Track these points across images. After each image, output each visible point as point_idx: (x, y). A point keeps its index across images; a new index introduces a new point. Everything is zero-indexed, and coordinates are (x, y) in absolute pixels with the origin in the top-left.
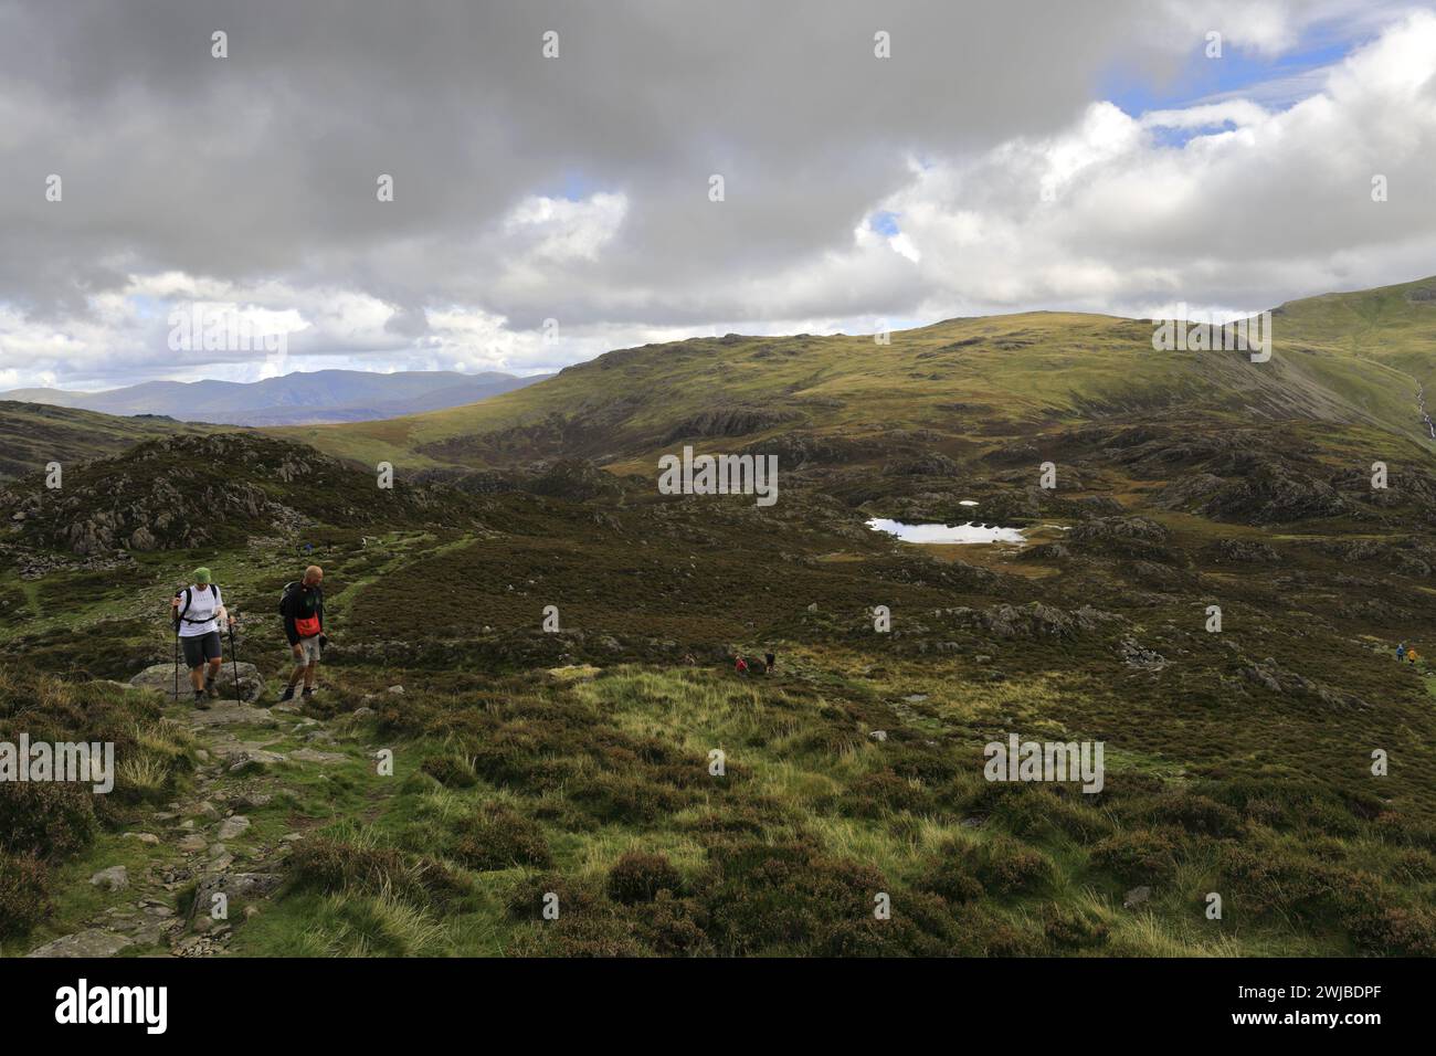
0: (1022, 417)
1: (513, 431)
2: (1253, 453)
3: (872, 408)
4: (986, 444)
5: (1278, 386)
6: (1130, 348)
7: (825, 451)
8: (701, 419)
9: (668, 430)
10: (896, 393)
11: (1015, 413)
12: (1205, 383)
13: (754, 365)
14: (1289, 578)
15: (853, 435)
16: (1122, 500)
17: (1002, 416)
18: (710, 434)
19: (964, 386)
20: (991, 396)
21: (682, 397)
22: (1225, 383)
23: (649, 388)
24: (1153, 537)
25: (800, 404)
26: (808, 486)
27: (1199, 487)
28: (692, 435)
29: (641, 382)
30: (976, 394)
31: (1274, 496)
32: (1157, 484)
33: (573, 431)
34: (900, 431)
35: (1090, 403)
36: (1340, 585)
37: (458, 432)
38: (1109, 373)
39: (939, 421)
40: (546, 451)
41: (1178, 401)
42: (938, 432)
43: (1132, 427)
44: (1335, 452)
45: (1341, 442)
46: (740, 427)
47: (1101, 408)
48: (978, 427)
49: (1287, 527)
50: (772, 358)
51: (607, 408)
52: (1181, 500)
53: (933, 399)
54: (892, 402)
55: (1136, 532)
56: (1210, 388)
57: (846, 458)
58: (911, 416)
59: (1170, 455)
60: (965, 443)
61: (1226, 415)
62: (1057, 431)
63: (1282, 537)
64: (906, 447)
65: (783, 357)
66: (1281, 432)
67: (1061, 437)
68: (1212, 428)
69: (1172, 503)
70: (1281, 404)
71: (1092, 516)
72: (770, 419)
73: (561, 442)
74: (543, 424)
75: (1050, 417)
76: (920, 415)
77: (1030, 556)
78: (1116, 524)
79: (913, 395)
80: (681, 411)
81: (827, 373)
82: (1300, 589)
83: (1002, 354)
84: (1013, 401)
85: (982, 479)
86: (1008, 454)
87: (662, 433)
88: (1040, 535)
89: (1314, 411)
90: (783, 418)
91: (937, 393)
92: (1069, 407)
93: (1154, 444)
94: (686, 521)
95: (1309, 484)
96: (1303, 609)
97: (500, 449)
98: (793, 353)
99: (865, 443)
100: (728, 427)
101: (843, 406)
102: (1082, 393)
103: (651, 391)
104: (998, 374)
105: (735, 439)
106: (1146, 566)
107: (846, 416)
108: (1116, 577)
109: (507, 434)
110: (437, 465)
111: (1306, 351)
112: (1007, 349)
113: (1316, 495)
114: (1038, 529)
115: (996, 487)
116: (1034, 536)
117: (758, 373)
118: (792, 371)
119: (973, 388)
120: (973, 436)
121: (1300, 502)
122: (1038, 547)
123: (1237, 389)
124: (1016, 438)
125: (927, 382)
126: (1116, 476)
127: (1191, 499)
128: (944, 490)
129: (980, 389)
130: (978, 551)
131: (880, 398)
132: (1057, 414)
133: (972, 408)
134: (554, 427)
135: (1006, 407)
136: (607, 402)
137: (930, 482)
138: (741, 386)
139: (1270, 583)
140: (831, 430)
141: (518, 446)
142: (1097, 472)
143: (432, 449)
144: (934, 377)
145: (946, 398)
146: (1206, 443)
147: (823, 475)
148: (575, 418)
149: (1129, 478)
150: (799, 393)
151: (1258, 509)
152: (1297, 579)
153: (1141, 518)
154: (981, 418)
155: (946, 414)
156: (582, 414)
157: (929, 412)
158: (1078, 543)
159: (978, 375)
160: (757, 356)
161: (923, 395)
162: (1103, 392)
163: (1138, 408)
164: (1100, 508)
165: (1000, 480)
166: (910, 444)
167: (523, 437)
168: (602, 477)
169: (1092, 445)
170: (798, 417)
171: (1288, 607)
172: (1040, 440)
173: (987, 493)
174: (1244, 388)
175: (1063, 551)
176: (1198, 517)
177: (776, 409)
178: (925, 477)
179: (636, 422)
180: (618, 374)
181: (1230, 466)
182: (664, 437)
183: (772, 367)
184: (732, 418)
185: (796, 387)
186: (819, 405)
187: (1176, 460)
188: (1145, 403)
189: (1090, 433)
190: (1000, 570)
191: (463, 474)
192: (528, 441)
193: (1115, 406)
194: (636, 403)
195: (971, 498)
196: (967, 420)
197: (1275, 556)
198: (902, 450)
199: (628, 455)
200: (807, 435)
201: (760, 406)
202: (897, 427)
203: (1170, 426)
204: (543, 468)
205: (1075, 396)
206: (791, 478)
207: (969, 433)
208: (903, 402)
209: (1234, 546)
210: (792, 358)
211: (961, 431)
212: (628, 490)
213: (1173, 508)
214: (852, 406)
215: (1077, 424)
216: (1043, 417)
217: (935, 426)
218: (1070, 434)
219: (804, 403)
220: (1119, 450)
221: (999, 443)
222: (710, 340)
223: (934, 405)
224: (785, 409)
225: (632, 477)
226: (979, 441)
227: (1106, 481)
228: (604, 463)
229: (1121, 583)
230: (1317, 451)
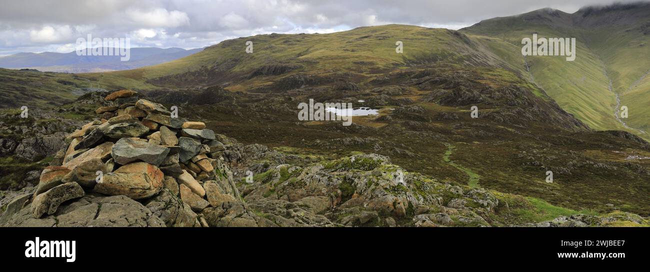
0: (385, 66)
1: (186, 73)
2: (460, 80)
3: (329, 63)
4: (371, 77)
5: (476, 53)
6: (425, 39)
7: (312, 80)
8: (263, 68)
9: (250, 72)
10: (338, 57)
11: (381, 65)
12: (450, 52)
13: (283, 46)
14: (459, 125)
15: (322, 74)
16: (413, 98)
17: (377, 66)
18: (267, 74)
19: (363, 54)
20: (373, 58)
21: (255, 59)
22: (457, 52)
23: (241, 55)
24: (419, 112)
25: (301, 62)
26: (305, 94)
27: (438, 94)
28: (260, 75)
29: (238, 53)
30: (368, 57)
31: (461, 97)
32: (427, 92)
33: (212, 73)
34: (340, 73)
35: (409, 60)
36: (474, 126)
37: (163, 74)
38: (416, 48)
39: (354, 68)
40: (201, 81)
41: (441, 60)
42: (353, 72)
43: (423, 70)
44: (489, 79)
45: (492, 75)
46: (278, 71)
47: (413, 62)
48: (368, 70)
49: (464, 107)
50: (290, 43)
51: (225, 64)
52: (432, 98)
53: (352, 60)
54: (336, 61)
55: (414, 111)
56: (452, 55)
57: (319, 83)
58: (343, 66)
59: (433, 82)
60: (363, 77)
61: (456, 65)
62: (397, 71)
63: (462, 111)
64: (341, 78)
65: (294, 43)
66: (473, 72)
67: (398, 74)
68: (450, 70)
69: (429, 99)
70: (477, 60)
71: (402, 105)
72: (290, 68)
73: (206, 78)
74: (199, 70)
75: (395, 66)
76: (347, 66)
77: (380, 119)
78: (409, 108)
79: (344, 58)
80: (255, 65)
81: (311, 49)
82: (461, 128)
83: (378, 42)
84: (382, 60)
85: (367, 91)
86: (379, 81)
87: (248, 73)
88: (384, 112)
89: (488, 62)
90: (295, 68)
91: (353, 57)
92: (402, 62)
93: (427, 77)
94: (263, 111)
95: (472, 92)
96: (458, 135)
97: (181, 81)
98: (298, 41)
99: (326, 77)
100: (273, 72)
101: (319, 62)
102: (407, 56)
103: (242, 57)
104: (376, 50)
105: (277, 76)
106: (412, 123)
107: (319, 66)
108: (402, 126)
109: (184, 75)
110: (156, 88)
111: (487, 40)
112: (380, 39)
113: (474, 96)
114: (384, 110)
115: (372, 95)
116: (382, 113)
117: (285, 49)
118: (298, 49)
119: (367, 55)
120: (366, 74)
121: (469, 99)
122: (382, 116)
123: (462, 54)
124: (382, 74)
125: (350, 53)
126: (414, 89)
127: (436, 98)
128: (353, 96)
129: (370, 56)
130: (363, 118)
131: (332, 59)
132: (397, 65)
133: (366, 63)
134: (204, 72)
135: (379, 63)
136: (225, 61)
137: (349, 93)
138: (279, 55)
139: (452, 127)
140: (313, 73)
141: (189, 80)
142: (408, 88)
143: (153, 82)
144: (353, 51)
145: (356, 59)
146: (445, 77)
147: (310, 90)
148: (212, 68)
149: (419, 90)
150: (301, 57)
151: (456, 101)
152: (461, 125)
153: (417, 106)
154: (369, 67)
155: (357, 65)
156: (215, 66)
157: (350, 65)
158: (396, 115)
159: (369, 50)
160: (284, 42)
161: (349, 58)
162: (414, 56)
163: (427, 62)
164: (405, 102)
165: (374, 92)
166: (343, 78)
167: (191, 76)
168: (226, 92)
169: (408, 77)
170: (301, 67)
171: (454, 134)
172: (391, 75)
173: (368, 97)
174: (464, 54)
175: (390, 118)
176: (437, 105)
177: (293, 64)
178: (347, 91)
179: (237, 69)
180: (228, 49)
181: (452, 85)
182: (248, 75)
183: (291, 46)
184: (275, 68)
185: (300, 55)
186: (309, 62)
187: (434, 83)
188: (429, 60)
189: (408, 73)
190: (370, 125)
191: (168, 92)
192: (193, 78)
193: (418, 61)
194: (236, 61)
195: (362, 99)
196: (364, 68)
197: (457, 117)
198: (340, 80)
199: (235, 83)
200: (305, 75)
201: (286, 63)
202: (338, 71)
203: (436, 69)
204: (201, 89)
205: (404, 58)
206: (299, 91)
207: (365, 73)
208: (341, 61)
209: (445, 114)
210: (298, 43)
211: (362, 72)
212: (236, 98)
213: (430, 101)
214: (321, 62)
215: (404, 69)
216: (392, 66)
217: (352, 70)
218: (402, 73)
219: (303, 61)
220: (416, 79)
221: (376, 76)
222: (265, 36)
223: (352, 62)
224: (296, 64)
225: (238, 93)
226: (369, 76)
227: (410, 91)
228: (225, 86)
229: (404, 128)
230: (483, 79)
